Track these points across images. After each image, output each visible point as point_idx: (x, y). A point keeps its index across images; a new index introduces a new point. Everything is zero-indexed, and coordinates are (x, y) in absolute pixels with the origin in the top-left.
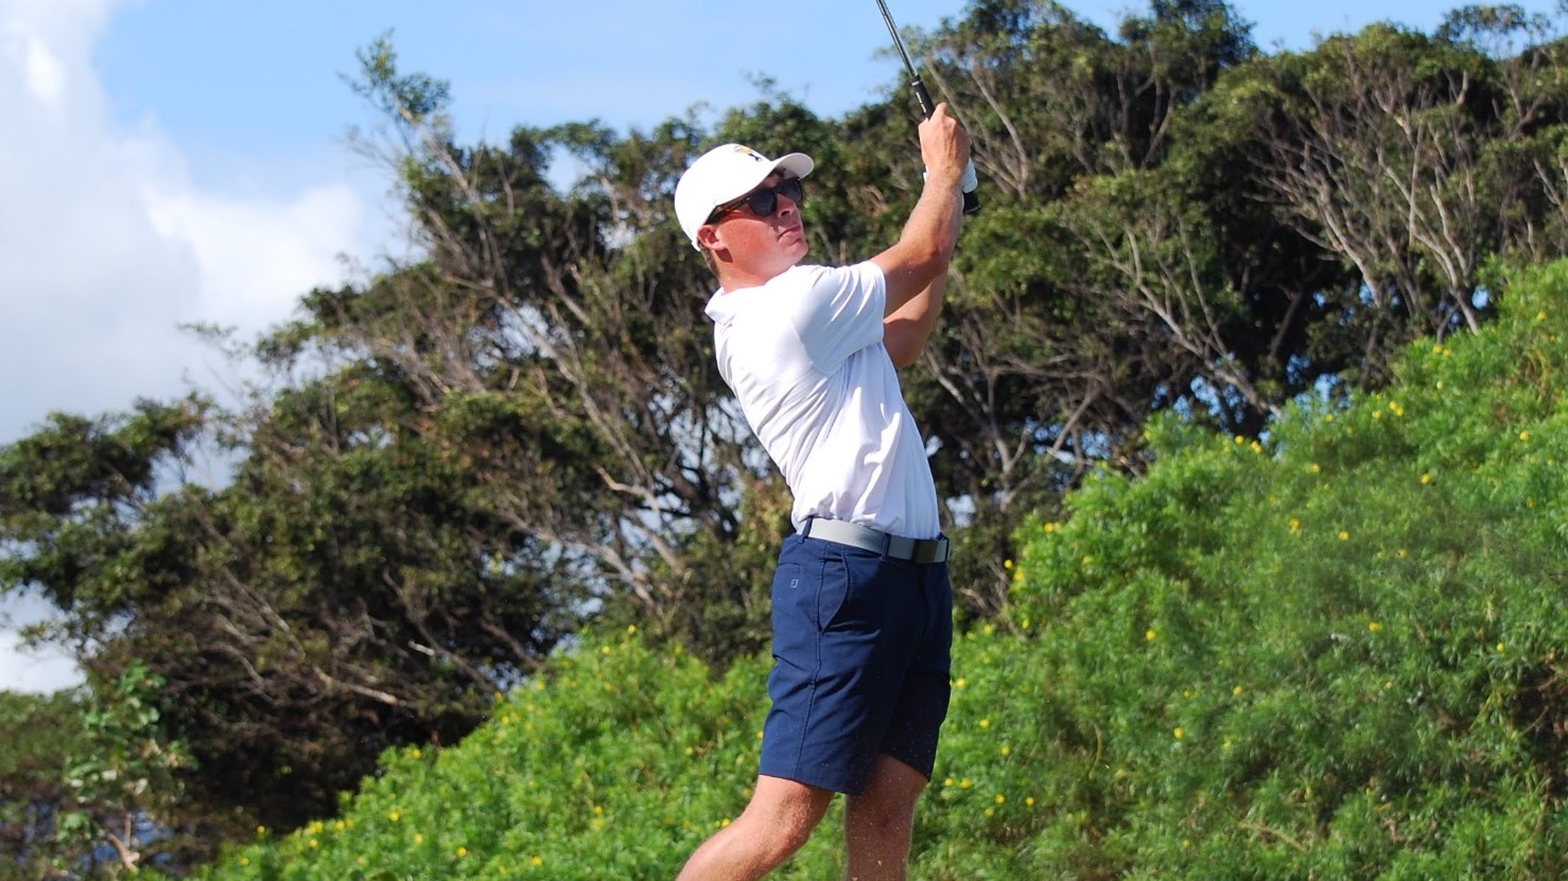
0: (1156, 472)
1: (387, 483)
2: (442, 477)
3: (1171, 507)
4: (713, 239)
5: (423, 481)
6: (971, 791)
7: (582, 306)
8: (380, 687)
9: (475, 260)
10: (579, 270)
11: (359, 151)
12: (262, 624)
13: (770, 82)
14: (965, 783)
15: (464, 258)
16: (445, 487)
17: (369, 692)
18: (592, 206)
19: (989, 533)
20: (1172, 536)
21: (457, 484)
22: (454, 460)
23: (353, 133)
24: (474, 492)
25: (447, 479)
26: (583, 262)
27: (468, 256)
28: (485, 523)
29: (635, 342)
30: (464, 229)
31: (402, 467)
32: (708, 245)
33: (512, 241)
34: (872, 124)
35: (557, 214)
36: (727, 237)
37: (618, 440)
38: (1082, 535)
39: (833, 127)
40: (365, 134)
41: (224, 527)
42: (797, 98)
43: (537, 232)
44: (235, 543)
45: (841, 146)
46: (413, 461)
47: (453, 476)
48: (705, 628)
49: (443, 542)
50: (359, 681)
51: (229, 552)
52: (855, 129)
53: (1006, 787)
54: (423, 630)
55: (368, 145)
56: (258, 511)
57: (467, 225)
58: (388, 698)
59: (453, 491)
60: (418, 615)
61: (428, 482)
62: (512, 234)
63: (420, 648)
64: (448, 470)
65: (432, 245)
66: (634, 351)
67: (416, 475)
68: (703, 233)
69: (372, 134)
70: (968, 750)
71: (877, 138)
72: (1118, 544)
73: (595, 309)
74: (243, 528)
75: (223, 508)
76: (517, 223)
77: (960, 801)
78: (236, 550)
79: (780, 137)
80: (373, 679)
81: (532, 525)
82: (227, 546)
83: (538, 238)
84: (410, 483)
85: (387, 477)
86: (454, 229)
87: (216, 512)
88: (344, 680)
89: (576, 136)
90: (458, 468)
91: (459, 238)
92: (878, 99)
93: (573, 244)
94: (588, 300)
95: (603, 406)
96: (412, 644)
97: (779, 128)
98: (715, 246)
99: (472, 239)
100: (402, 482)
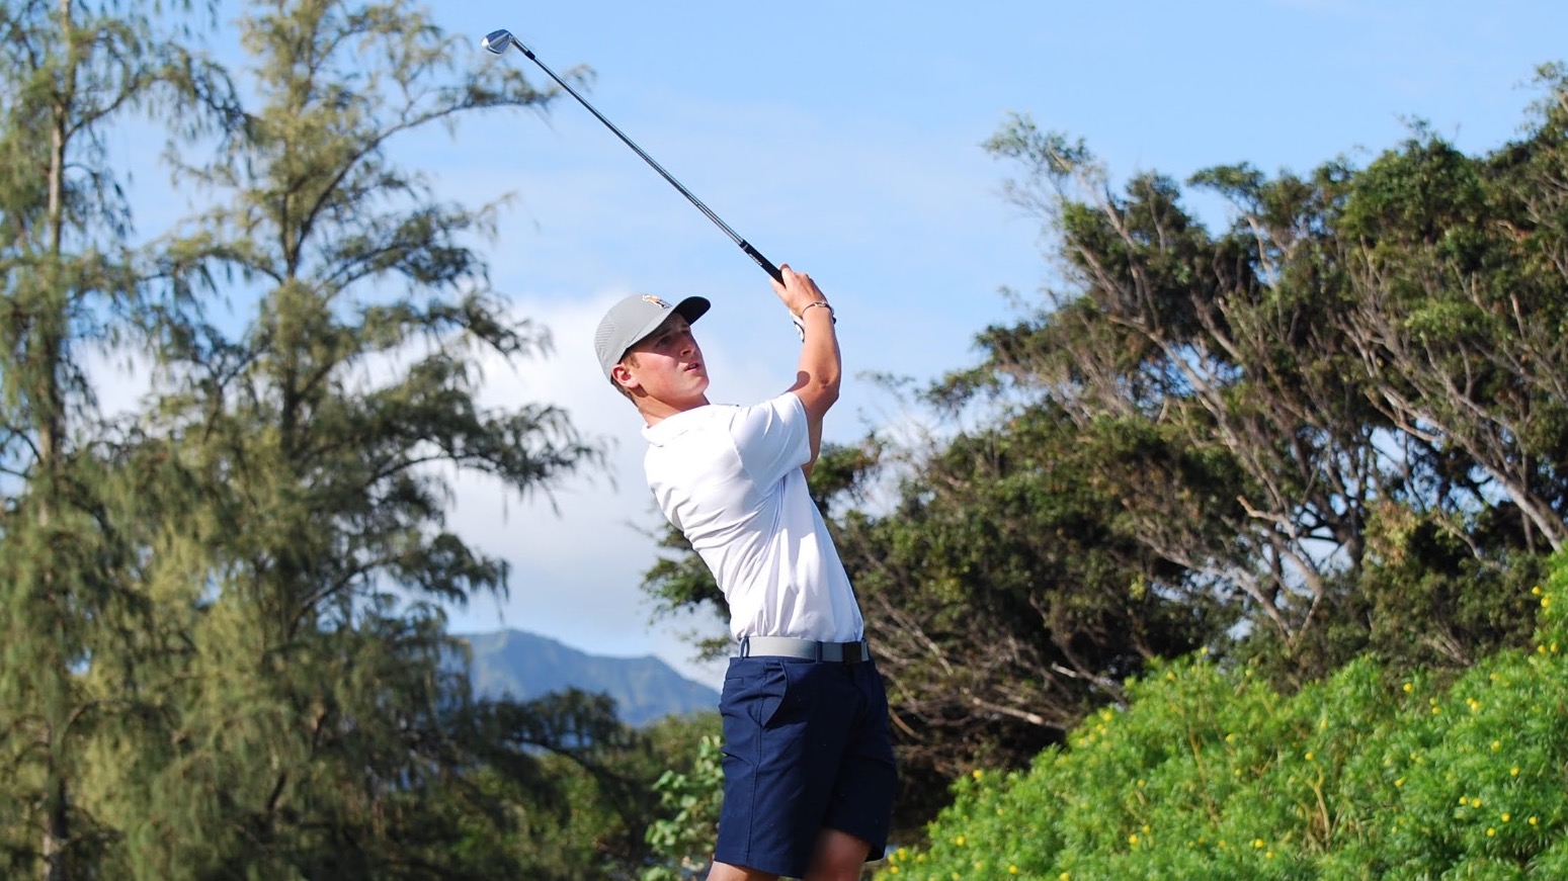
1: (1038, 509)
2: (1092, 503)
5: (1074, 507)
6: (1482, 810)
7: (1230, 339)
8: (1026, 708)
9: (1127, 297)
10: (1226, 303)
11: (1016, 202)
12: (914, 648)
13: (1422, 124)
14: (1476, 803)
15: (1116, 296)
16: (1093, 513)
17: (1016, 713)
18: (1242, 246)
21: (1105, 511)
22: (1103, 487)
23: (1010, 186)
24: (1120, 517)
25: (1096, 506)
26: (1229, 296)
27: (1120, 293)
28: (1129, 547)
29: (1280, 372)
30: (1117, 268)
31: (1054, 493)
33: (1165, 279)
34: (1516, 161)
35: (1207, 253)
37: (1256, 468)
39: (1478, 165)
40: (1021, 185)
41: (882, 553)
42: (1448, 137)
43: (1187, 269)
44: (892, 569)
45: (1482, 183)
46: (1064, 486)
47: (1102, 503)
48: (1329, 649)
49: (1091, 566)
50: (1007, 703)
51: (884, 578)
52: (1499, 166)
53: (1513, 807)
54: (1066, 653)
55: (1025, 195)
56: (913, 535)
57: (1118, 263)
58: (1034, 719)
59: (1100, 517)
60: (1062, 638)
61: (1077, 507)
62: (1163, 272)
63: (1063, 670)
64: (1096, 497)
65: (1088, 285)
66: (1277, 380)
67: (1066, 501)
69: (1027, 184)
70: (1482, 770)
71: (1520, 174)
73: (1242, 342)
74: (898, 554)
75: (878, 534)
76: (1167, 263)
77: (1472, 821)
78: (891, 575)
79: (1425, 171)
80: (1020, 700)
81: (1167, 549)
82: (883, 570)
83: (1189, 276)
84: (1060, 509)
85: (1039, 502)
86: (1107, 267)
87: (874, 538)
88: (993, 701)
89: (1224, 179)
90: (1106, 494)
91: (1112, 276)
92: (1524, 137)
93: (1222, 282)
94: (1235, 332)
96: (1054, 666)
97: (1426, 164)
99: (1125, 277)
100: (1052, 508)
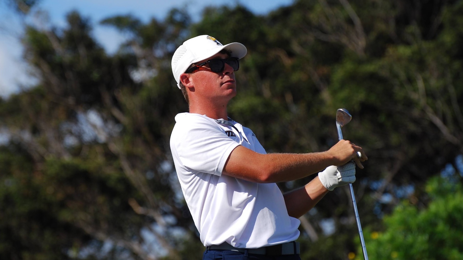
0: (433, 207)
3: (441, 227)
4: (187, 81)
15: (57, 85)
19: (342, 238)
20: (441, 243)
22: (53, 194)
29: (150, 132)
32: (184, 84)
36: (195, 80)
38: (392, 240)
57: (59, 68)
62: (84, 72)
64: (50, 200)
68: (183, 77)
72: (411, 246)
90: (56, 198)
93: (117, 78)
95: (133, 167)
98: (188, 85)
